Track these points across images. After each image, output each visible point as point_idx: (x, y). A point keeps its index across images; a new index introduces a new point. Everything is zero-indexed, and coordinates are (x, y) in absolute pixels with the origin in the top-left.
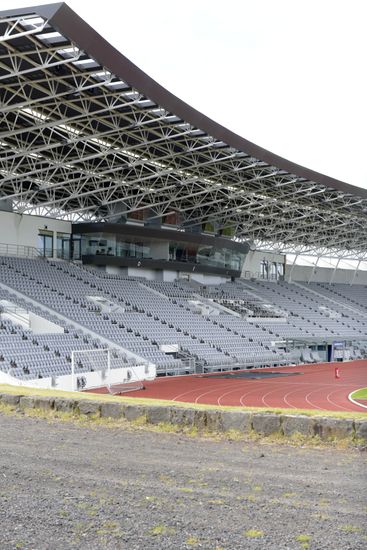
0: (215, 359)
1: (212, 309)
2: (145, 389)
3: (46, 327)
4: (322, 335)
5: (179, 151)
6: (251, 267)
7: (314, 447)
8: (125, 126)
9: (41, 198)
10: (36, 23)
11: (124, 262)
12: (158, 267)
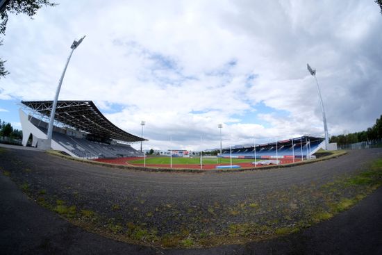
0: (107, 156)
1: (106, 149)
2: (97, 160)
3: (83, 150)
4: (121, 153)
5: (104, 125)
6: (112, 143)
7: (128, 171)
8: (97, 120)
9: (83, 130)
10: (87, 103)
11: (94, 141)
12: (99, 142)
